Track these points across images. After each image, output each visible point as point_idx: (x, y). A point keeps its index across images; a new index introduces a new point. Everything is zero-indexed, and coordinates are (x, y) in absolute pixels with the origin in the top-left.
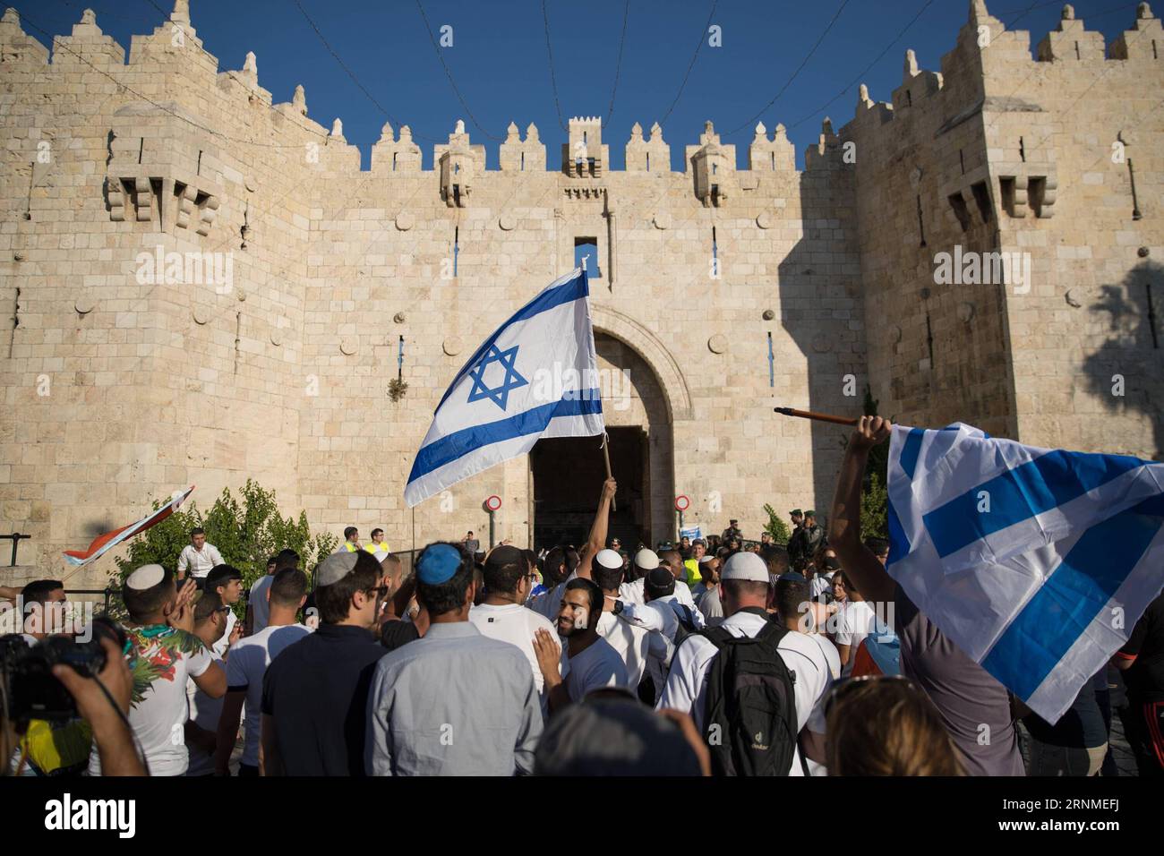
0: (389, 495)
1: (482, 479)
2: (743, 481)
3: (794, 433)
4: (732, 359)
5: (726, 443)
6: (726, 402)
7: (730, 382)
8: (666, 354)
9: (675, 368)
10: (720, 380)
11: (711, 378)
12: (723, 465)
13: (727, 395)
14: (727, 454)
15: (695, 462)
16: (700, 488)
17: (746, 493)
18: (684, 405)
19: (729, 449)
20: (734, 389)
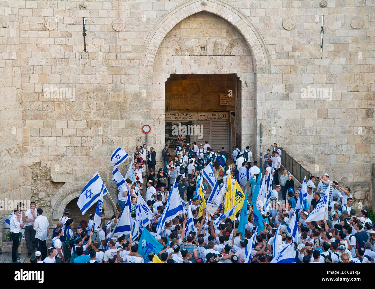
0: (81, 120)
1: (139, 110)
2: (299, 111)
3: (333, 82)
4: (297, 34)
5: (290, 88)
6: (292, 61)
7: (294, 49)
8: (254, 30)
9: (260, 40)
10: (288, 48)
11: (283, 47)
12: (287, 101)
13: (293, 57)
14: (290, 95)
15: (270, 100)
16: (273, 116)
17: (301, 119)
18: (264, 63)
19: (292, 91)
20: (297, 54)
